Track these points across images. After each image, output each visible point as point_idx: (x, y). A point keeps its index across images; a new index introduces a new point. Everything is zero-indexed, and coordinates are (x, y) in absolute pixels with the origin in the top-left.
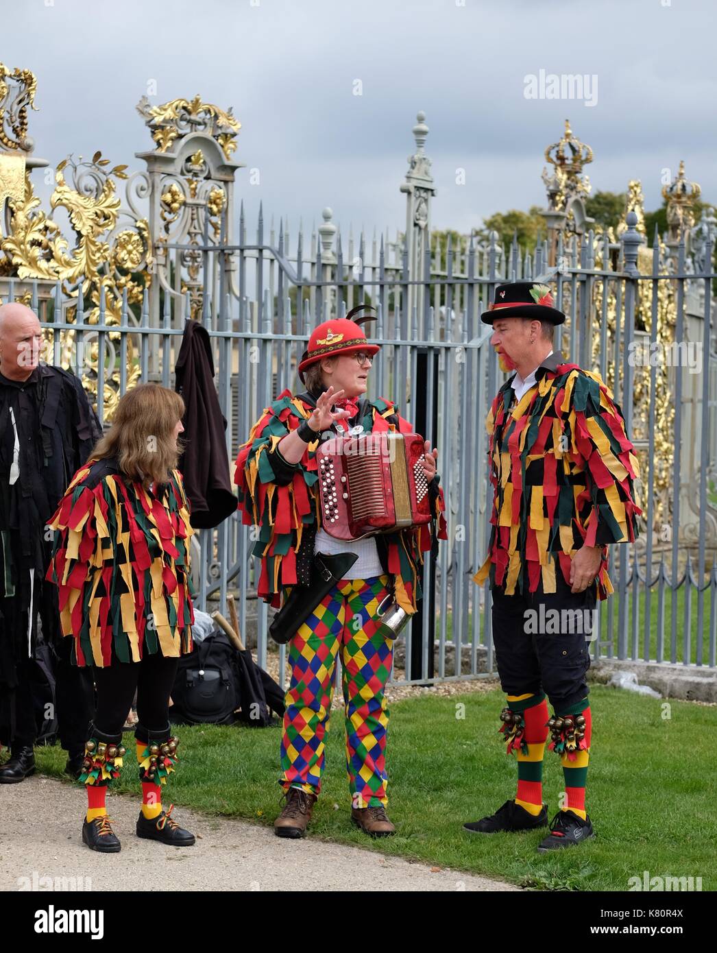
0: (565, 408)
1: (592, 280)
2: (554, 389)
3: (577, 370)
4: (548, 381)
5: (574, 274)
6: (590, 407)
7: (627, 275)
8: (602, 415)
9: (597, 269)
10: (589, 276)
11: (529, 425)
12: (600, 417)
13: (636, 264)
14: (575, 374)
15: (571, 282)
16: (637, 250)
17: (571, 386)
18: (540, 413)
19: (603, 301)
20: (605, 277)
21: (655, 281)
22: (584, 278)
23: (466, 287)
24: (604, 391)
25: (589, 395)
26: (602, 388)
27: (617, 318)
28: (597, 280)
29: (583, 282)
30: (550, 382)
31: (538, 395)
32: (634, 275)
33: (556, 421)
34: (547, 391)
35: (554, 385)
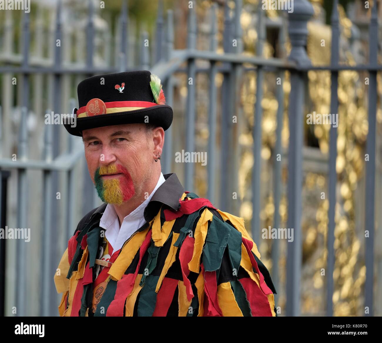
0: (193, 266)
1: (239, 71)
2: (176, 236)
3: (211, 209)
4: (166, 223)
5: (213, 62)
6: (225, 267)
7: (292, 64)
8: (242, 281)
9: (248, 56)
10: (235, 65)
11: (139, 289)
12: (237, 284)
13: (306, 48)
14: (208, 215)
15: (209, 74)
16: (305, 27)
17: (205, 233)
18: (156, 272)
19: (257, 106)
20: (259, 67)
21: (335, 74)
22: (227, 67)
23: (51, 81)
24: (249, 246)
25: (227, 250)
26: (244, 241)
27: (278, 131)
28: (247, 71)
29: (226, 75)
30: (169, 225)
31: (151, 243)
32: (303, 65)
33: (181, 285)
34: (165, 239)
35: (175, 229)
